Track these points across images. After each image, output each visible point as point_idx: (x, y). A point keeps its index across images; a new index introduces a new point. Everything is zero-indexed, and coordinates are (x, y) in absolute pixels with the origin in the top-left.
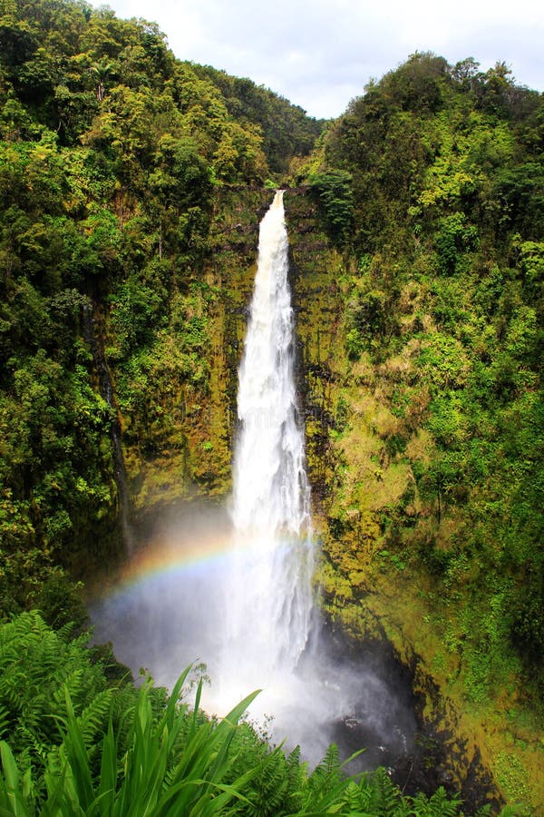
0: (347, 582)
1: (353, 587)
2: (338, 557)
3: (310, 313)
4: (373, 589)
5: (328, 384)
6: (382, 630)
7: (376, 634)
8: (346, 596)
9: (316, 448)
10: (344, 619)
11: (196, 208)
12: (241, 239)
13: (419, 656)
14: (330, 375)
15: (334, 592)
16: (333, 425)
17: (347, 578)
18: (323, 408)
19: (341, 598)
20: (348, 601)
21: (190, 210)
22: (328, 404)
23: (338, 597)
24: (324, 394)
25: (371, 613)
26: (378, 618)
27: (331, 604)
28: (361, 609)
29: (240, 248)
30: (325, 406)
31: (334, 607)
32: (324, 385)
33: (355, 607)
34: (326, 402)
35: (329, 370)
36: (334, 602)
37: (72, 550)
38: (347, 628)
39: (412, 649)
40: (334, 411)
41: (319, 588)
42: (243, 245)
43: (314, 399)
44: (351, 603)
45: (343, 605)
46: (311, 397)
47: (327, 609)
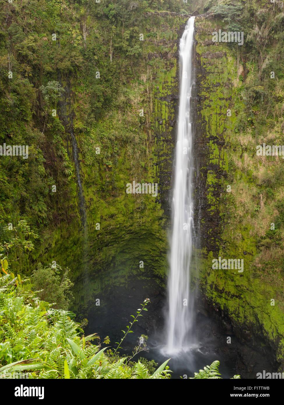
0: (233, 283)
1: (237, 286)
3: (211, 101)
4: (250, 288)
5: (222, 149)
6: (256, 316)
7: (251, 319)
8: (232, 292)
9: (213, 192)
10: (230, 308)
11: (136, 28)
13: (281, 335)
14: (224, 143)
15: (223, 289)
18: (219, 165)
19: (228, 293)
20: (233, 296)
21: (131, 29)
22: (222, 163)
23: (226, 292)
24: (219, 156)
25: (248, 304)
26: (253, 307)
27: (220, 297)
28: (241, 301)
29: (164, 55)
30: (221, 164)
31: (223, 300)
32: (220, 150)
33: (238, 300)
34: (221, 161)
35: (224, 140)
36: (224, 297)
38: (232, 314)
39: (277, 330)
40: (226, 168)
41: (214, 286)
42: (167, 53)
43: (213, 159)
44: (235, 297)
45: (229, 298)
46: (211, 157)
47: (218, 300)
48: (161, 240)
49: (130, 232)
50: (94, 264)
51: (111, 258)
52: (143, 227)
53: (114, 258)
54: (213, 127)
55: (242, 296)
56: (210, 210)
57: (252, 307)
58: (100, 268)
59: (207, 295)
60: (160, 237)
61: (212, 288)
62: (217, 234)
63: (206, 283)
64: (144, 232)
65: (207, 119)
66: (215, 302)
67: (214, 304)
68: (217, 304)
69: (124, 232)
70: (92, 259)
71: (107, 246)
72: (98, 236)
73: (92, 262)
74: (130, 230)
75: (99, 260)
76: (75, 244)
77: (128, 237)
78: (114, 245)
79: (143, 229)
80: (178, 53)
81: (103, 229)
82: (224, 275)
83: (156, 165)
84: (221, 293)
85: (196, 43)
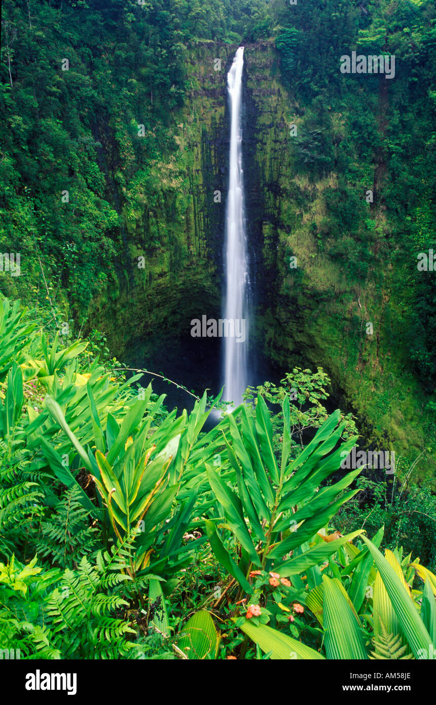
0: (292, 340)
1: (295, 343)
2: (285, 322)
5: (278, 197)
8: (291, 349)
12: (214, 86)
13: (343, 390)
14: (279, 191)
15: (282, 346)
16: (282, 227)
17: (292, 337)
18: (275, 215)
19: (287, 350)
20: (292, 352)
23: (285, 349)
24: (275, 205)
27: (279, 354)
28: (301, 358)
29: (211, 93)
32: (275, 198)
33: (297, 357)
35: (280, 187)
37: (98, 322)
39: (338, 385)
41: (272, 343)
42: (214, 90)
43: (268, 208)
44: (293, 354)
45: (288, 355)
46: (266, 207)
47: (276, 358)
48: (215, 298)
49: (182, 291)
50: (145, 327)
51: (162, 320)
52: (195, 285)
53: (166, 318)
54: (267, 174)
55: (302, 352)
56: (266, 263)
57: (312, 363)
58: (151, 330)
59: (265, 352)
60: (214, 295)
61: (269, 346)
62: (275, 289)
63: (264, 340)
64: (197, 290)
65: (261, 165)
66: (273, 360)
67: (273, 362)
68: (276, 362)
69: (175, 291)
70: (142, 322)
71: (158, 306)
72: (147, 296)
73: (142, 325)
74: (182, 289)
75: (149, 323)
76: (123, 306)
77: (179, 296)
78: (166, 306)
79: (195, 287)
80: (227, 90)
81: (153, 288)
82: (283, 332)
83: (207, 218)
84: (280, 350)
85: (245, 78)
